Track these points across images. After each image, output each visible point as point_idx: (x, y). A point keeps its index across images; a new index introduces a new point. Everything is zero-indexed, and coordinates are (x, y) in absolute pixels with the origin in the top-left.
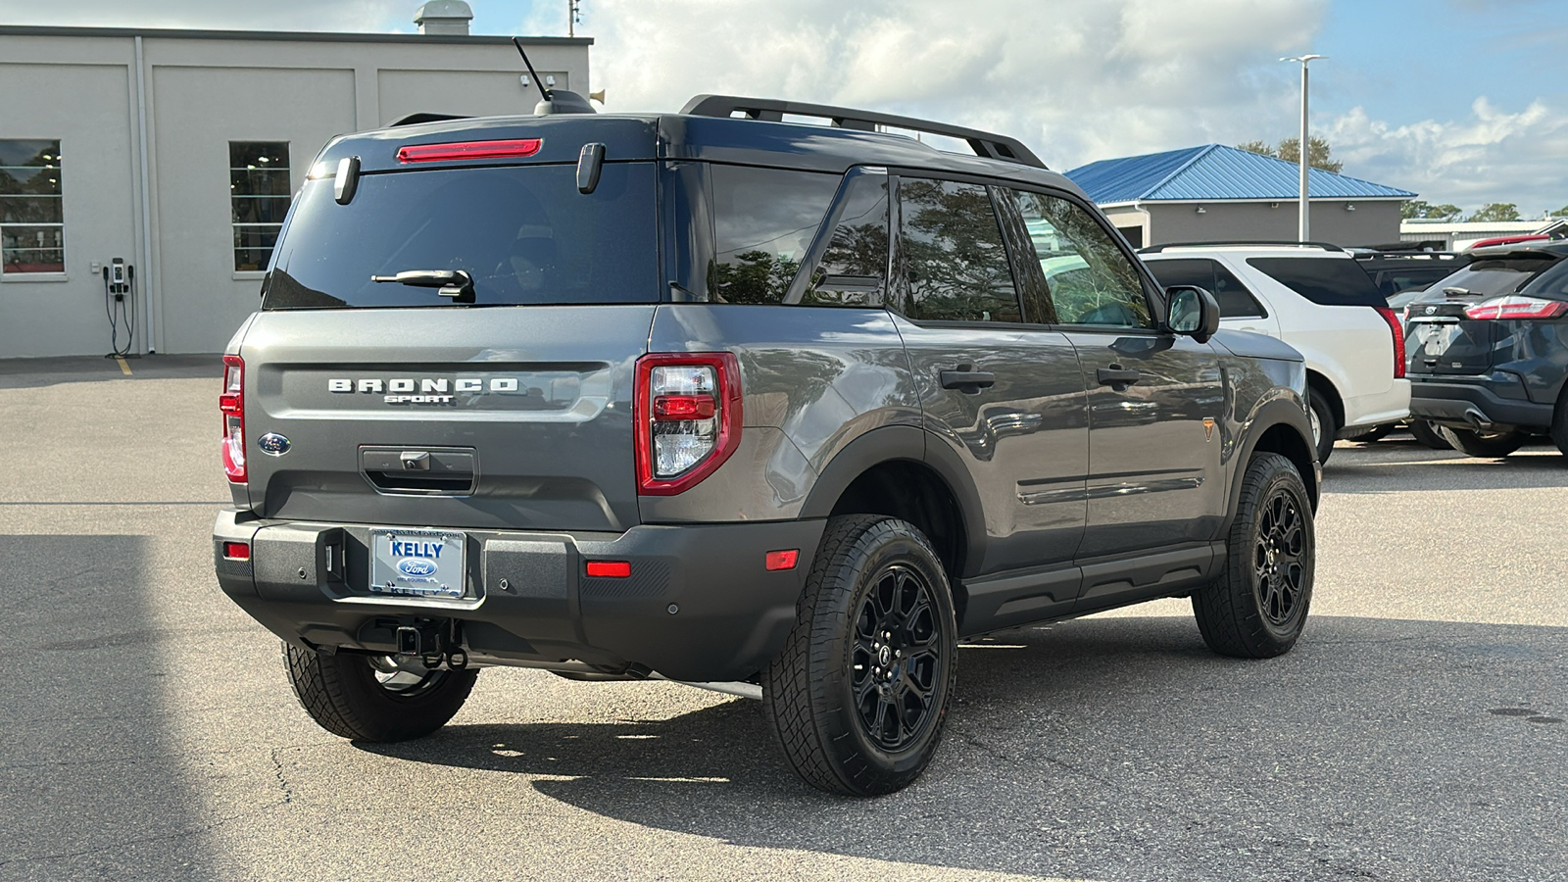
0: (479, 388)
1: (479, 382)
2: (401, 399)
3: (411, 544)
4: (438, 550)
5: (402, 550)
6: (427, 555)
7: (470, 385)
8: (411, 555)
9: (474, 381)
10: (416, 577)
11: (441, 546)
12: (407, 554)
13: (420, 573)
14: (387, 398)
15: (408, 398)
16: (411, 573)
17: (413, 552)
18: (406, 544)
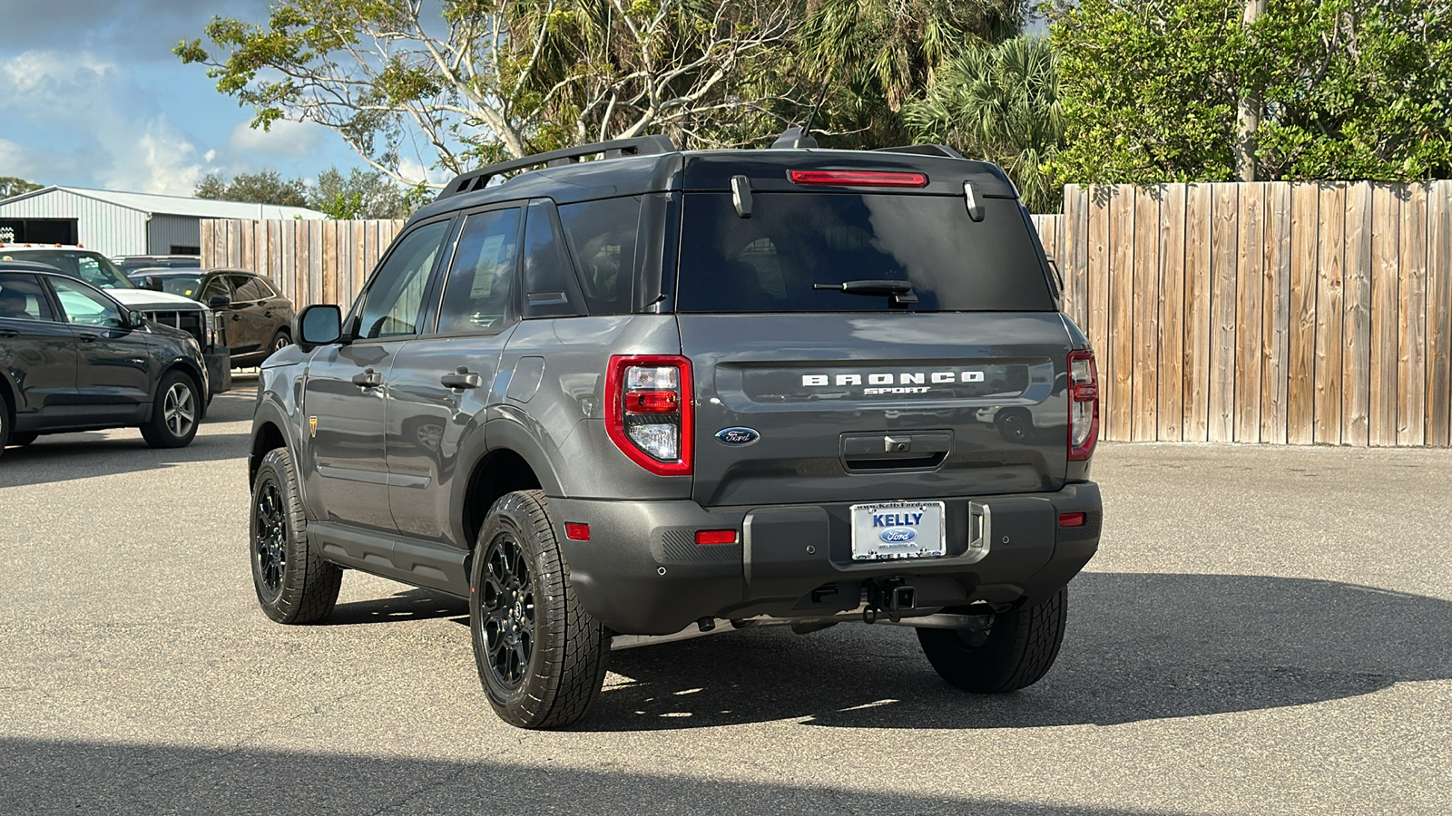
0: (953, 380)
1: (952, 374)
2: (881, 391)
3: (892, 516)
4: (917, 518)
5: (883, 520)
6: (907, 523)
7: (943, 378)
8: (893, 525)
9: (949, 374)
10: (897, 544)
11: (920, 515)
12: (888, 525)
13: (902, 540)
14: (867, 391)
15: (889, 390)
16: (892, 540)
17: (894, 522)
18: (887, 516)
